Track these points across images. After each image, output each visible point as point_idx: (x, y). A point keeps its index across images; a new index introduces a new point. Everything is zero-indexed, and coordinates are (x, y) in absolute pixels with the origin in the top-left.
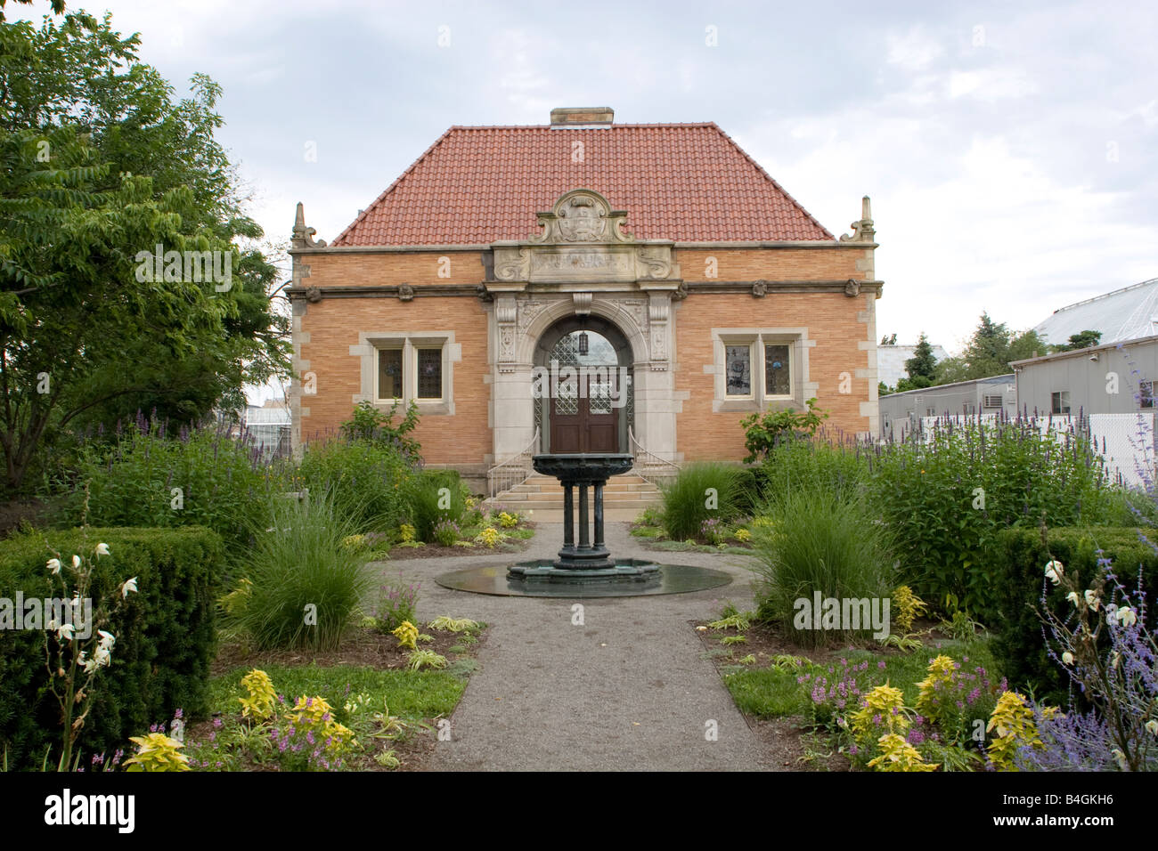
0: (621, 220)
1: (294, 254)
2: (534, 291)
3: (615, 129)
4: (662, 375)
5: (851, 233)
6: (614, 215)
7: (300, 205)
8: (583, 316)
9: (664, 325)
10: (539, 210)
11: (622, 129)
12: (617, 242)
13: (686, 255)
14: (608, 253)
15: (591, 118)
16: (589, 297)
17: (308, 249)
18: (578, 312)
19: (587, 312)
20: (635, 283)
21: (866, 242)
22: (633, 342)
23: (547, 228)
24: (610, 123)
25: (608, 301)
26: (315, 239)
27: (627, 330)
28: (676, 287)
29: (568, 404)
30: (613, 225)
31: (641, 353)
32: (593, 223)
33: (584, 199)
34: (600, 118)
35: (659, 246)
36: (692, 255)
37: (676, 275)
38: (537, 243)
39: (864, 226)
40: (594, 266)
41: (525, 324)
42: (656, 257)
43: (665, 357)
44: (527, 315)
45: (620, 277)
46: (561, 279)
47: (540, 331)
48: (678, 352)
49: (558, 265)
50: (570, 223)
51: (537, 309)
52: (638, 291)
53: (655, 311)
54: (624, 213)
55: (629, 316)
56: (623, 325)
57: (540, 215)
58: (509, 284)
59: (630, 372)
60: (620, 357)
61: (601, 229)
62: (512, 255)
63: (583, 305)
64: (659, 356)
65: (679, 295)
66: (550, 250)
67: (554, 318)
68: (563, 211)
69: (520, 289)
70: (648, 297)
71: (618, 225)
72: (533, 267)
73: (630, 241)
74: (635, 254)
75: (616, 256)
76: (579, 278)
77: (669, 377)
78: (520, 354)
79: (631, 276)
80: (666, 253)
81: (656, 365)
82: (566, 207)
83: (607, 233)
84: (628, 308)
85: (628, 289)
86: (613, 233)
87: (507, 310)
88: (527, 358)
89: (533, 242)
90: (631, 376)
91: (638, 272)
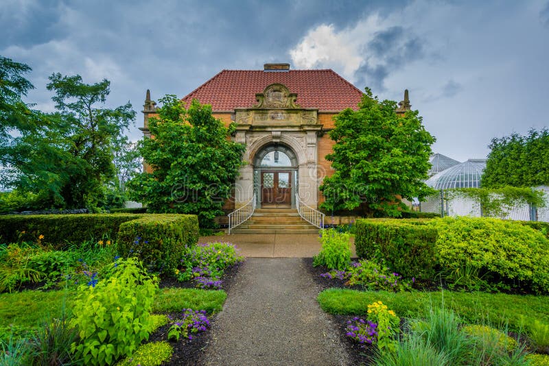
0: (294, 98)
1: (145, 113)
2: (254, 130)
3: (290, 72)
4: (312, 170)
5: (399, 107)
6: (291, 95)
7: (148, 91)
8: (276, 143)
9: (313, 147)
10: (257, 93)
11: (293, 72)
12: (292, 108)
14: (288, 113)
15: (281, 67)
16: (279, 133)
17: (152, 111)
18: (274, 140)
19: (278, 141)
20: (301, 126)
21: (407, 110)
22: (299, 155)
23: (261, 101)
24: (288, 70)
25: (285, 135)
26: (155, 106)
27: (296, 150)
28: (319, 129)
29: (269, 183)
30: (291, 100)
31: (302, 159)
32: (282, 99)
33: (278, 88)
34: (284, 68)
35: (312, 110)
36: (326, 116)
37: (319, 124)
38: (256, 108)
39: (405, 103)
40: (282, 120)
41: (249, 145)
42: (310, 115)
43: (313, 161)
44: (251, 142)
45: (294, 124)
46: (266, 125)
47: (257, 149)
48: (319, 160)
49: (265, 119)
50: (271, 99)
51: (256, 139)
52: (302, 131)
53: (309, 140)
54: (296, 95)
55: (297, 143)
56: (294, 147)
57: (257, 95)
58: (242, 126)
59: (297, 169)
60: (292, 163)
61: (285, 102)
62: (244, 114)
63: (277, 137)
64: (311, 160)
65: (321, 133)
66: (261, 111)
67: (263, 143)
68: (268, 93)
69: (247, 128)
70: (307, 133)
71: (293, 101)
72: (253, 120)
73: (298, 108)
74: (301, 114)
75: (292, 115)
76: (274, 124)
77: (315, 170)
78: (247, 159)
79: (298, 124)
80: (315, 114)
81: (309, 165)
82: (269, 91)
83: (288, 104)
84: (297, 139)
85: (297, 129)
86: (291, 105)
87: (241, 138)
88: (251, 161)
89: (254, 108)
90: (298, 171)
91: (302, 122)
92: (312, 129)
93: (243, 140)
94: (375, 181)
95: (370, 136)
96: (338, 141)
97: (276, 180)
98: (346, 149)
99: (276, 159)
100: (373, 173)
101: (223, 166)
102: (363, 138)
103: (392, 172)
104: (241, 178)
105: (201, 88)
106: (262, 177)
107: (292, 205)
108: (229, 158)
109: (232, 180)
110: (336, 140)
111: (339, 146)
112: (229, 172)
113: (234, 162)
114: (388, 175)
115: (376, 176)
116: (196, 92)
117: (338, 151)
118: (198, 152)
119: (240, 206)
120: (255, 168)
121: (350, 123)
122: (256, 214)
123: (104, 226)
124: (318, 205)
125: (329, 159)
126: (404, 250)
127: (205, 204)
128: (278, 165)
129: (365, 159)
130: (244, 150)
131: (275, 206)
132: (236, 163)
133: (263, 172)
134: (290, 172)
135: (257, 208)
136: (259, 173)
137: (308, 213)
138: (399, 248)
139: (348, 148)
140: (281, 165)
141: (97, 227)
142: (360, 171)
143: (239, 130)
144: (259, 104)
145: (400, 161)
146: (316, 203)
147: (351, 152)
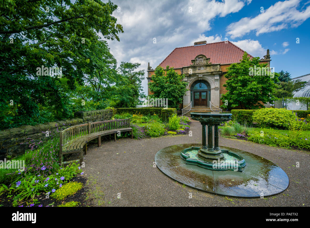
1: (148, 72)
2: (191, 75)
3: (207, 45)
4: (217, 91)
5: (264, 58)
7: (149, 63)
8: (200, 80)
9: (218, 81)
10: (192, 60)
11: (208, 44)
12: (208, 65)
13: (223, 66)
14: (206, 67)
15: (202, 43)
16: (202, 76)
17: (150, 70)
20: (212, 72)
21: (268, 60)
22: (211, 84)
23: (194, 63)
25: (206, 77)
26: (151, 69)
27: (210, 82)
28: (221, 73)
29: (197, 97)
30: (207, 61)
31: (213, 86)
32: (203, 61)
33: (201, 56)
34: (204, 43)
35: (217, 65)
36: (224, 66)
37: (221, 70)
38: (192, 66)
39: (267, 56)
40: (203, 70)
41: (189, 82)
42: (216, 67)
43: (218, 87)
44: (189, 80)
45: (209, 72)
46: (196, 73)
47: (192, 83)
48: (220, 86)
49: (196, 70)
50: (198, 62)
51: (191, 79)
52: (212, 74)
53: (216, 78)
54: (209, 59)
55: (210, 79)
56: (209, 81)
57: (192, 61)
58: (186, 74)
59: (210, 90)
60: (208, 88)
61: (205, 62)
62: (186, 69)
63: (201, 78)
64: (217, 87)
65: (221, 74)
66: (194, 67)
67: (195, 80)
68: (197, 59)
69: (188, 75)
70: (214, 75)
71: (208, 61)
72: (191, 71)
73: (211, 64)
74: (212, 67)
75: (208, 67)
76: (200, 72)
77: (219, 91)
78: (188, 88)
79: (211, 71)
80: (218, 66)
81: (216, 89)
82: (197, 58)
83: (206, 63)
84: (210, 78)
85: (210, 74)
86: (207, 63)
87: (186, 79)
88: (189, 88)
89: (191, 66)
90: (210, 91)
91: (212, 70)
92: (217, 73)
93: (186, 80)
94: (244, 95)
95: (243, 77)
96: (229, 78)
97: (200, 95)
98: (232, 82)
99: (200, 87)
100: (243, 92)
101: (180, 91)
102: (239, 78)
103: (252, 91)
104: (186, 95)
105: (167, 58)
106: (194, 94)
107: (208, 106)
108: (182, 88)
109: (182, 97)
110: (228, 78)
111: (229, 81)
112: (182, 93)
113: (184, 90)
114: (250, 93)
115: (245, 93)
116: (165, 60)
117: (228, 83)
118: (171, 87)
119: (185, 106)
120: (191, 91)
121: (235, 70)
122: (192, 110)
123: (152, 111)
124: (220, 106)
125: (225, 86)
126: (242, 117)
127: (173, 105)
128: (201, 89)
129: (240, 86)
130: (187, 84)
131: (200, 107)
132: (185, 90)
133: (194, 92)
134: (207, 92)
135: (192, 107)
136: (193, 93)
137: (215, 109)
138: (240, 116)
139: (233, 82)
140: (203, 89)
141: (151, 111)
142: (238, 91)
143: (185, 76)
144: (192, 64)
145: (255, 87)
146: (219, 105)
147: (234, 83)
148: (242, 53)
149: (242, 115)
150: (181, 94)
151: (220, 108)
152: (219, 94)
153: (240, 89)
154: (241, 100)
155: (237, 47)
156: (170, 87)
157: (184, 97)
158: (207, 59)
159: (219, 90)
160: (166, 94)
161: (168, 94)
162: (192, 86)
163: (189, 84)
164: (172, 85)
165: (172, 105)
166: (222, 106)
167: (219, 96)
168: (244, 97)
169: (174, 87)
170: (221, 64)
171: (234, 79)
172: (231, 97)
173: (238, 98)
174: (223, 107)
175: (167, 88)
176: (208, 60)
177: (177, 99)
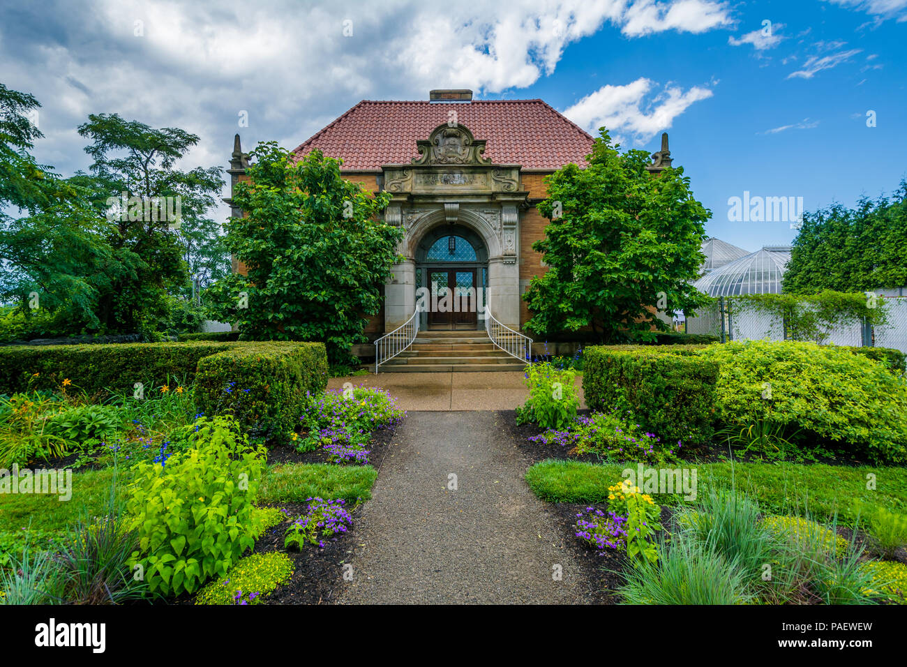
1: (234, 174)
2: (414, 201)
3: (473, 104)
4: (511, 267)
5: (653, 161)
8: (452, 222)
9: (513, 229)
10: (419, 139)
11: (478, 103)
12: (477, 165)
13: (528, 178)
14: (471, 173)
15: (457, 96)
16: (457, 206)
17: (242, 169)
18: (448, 219)
19: (455, 219)
20: (493, 196)
22: (489, 242)
23: (426, 153)
24: (470, 100)
25: (470, 211)
27: (485, 234)
28: (523, 199)
30: (475, 152)
31: (495, 250)
33: (453, 130)
34: (463, 97)
35: (510, 169)
36: (533, 178)
37: (522, 190)
38: (418, 165)
39: (663, 156)
40: (461, 185)
41: (408, 227)
42: (507, 177)
43: (514, 252)
44: (409, 222)
45: (480, 191)
46: (435, 192)
47: (419, 234)
48: (522, 250)
49: (433, 183)
50: (442, 151)
51: (417, 216)
52: (494, 203)
53: (507, 218)
54: (484, 143)
55: (486, 222)
56: (481, 230)
57: (420, 143)
58: (395, 194)
59: (486, 266)
60: (478, 255)
61: (466, 155)
62: (398, 175)
63: (452, 213)
64: (510, 252)
65: (525, 206)
66: (427, 170)
67: (429, 224)
68: (437, 140)
69: (404, 199)
70: (502, 207)
71: (478, 152)
72: (414, 184)
73: (488, 164)
74: (492, 175)
75: (477, 176)
76: (449, 192)
77: (517, 268)
78: (403, 249)
79: (488, 191)
80: (515, 175)
81: (506, 259)
82: (439, 137)
83: (471, 158)
84: (486, 216)
85: (486, 201)
86: (476, 159)
87: (394, 216)
88: (410, 254)
89: (415, 164)
90: (487, 269)
91: (494, 187)
92: (510, 199)
93: (398, 218)
94: (613, 282)
95: (606, 210)
96: (554, 218)
97: (451, 283)
98: (566, 232)
99: (452, 251)
100: (610, 272)
102: (594, 215)
103: (640, 267)
104: (395, 282)
105: (325, 131)
106: (429, 279)
107: (478, 326)
108: (375, 249)
110: (550, 217)
111: (555, 229)
112: (376, 271)
113: (384, 256)
114: (636, 275)
115: (615, 276)
116: (317, 138)
117: (553, 236)
118: (318, 238)
119: (394, 326)
120: (417, 264)
121: (574, 189)
122: (421, 340)
123: (170, 362)
124: (521, 324)
125: (539, 248)
126: (665, 396)
127: (336, 323)
128: (454, 259)
129: (597, 248)
130: (399, 236)
131: (450, 327)
132: (387, 257)
133: (430, 271)
134: (474, 271)
135: (421, 329)
136: (424, 272)
137: (505, 337)
138: (657, 393)
139: (570, 231)
140: (460, 259)
141: (159, 364)
142: (589, 268)
143: (391, 202)
144: (422, 158)
145: (654, 251)
146: (516, 321)
147: (574, 236)
148: (586, 141)
149: (669, 388)
150: (368, 276)
151: (521, 330)
152: (518, 280)
153: (600, 259)
154: (599, 303)
155: (570, 123)
156: (314, 238)
157: (389, 289)
158: (476, 144)
159: (517, 265)
160: (298, 273)
161: (310, 274)
162: (422, 245)
163: (406, 238)
164: (322, 226)
165: (329, 322)
166: (527, 324)
167: (517, 287)
168: (611, 289)
169: (331, 238)
170: (523, 169)
171: (574, 220)
172: (562, 290)
173: (588, 294)
174: (532, 329)
175: (299, 244)
176: (480, 148)
177: (352, 296)
